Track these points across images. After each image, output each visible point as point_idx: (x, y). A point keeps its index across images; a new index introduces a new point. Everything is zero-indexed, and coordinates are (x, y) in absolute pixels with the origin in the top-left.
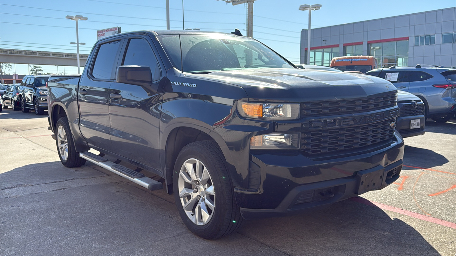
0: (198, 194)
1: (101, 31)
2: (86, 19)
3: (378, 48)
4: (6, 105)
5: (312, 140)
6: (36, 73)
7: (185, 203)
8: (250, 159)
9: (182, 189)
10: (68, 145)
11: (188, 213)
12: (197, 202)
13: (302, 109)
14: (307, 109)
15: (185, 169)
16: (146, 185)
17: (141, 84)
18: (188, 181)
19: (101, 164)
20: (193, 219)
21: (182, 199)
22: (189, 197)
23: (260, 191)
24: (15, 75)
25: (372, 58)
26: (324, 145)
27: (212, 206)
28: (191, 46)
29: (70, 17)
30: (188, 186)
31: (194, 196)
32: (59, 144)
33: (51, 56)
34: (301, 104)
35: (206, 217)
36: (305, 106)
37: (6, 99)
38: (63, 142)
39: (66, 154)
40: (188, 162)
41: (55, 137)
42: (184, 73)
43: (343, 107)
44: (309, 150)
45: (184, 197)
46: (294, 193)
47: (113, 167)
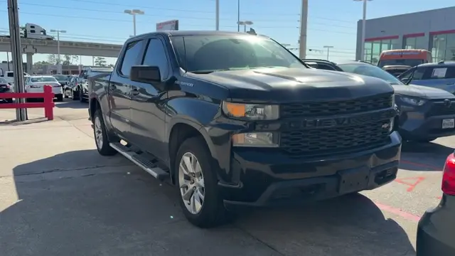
0: (193, 185)
1: (160, 24)
2: (143, 13)
3: (443, 39)
4: (67, 95)
5: (292, 140)
6: (100, 64)
7: (184, 193)
8: (232, 155)
9: (182, 180)
10: (103, 135)
11: (186, 202)
12: (192, 192)
13: (281, 111)
14: (287, 110)
15: (184, 162)
16: (155, 175)
17: (152, 82)
18: (186, 173)
19: (125, 154)
20: (189, 208)
21: (181, 189)
22: (187, 187)
23: (240, 185)
24: (81, 66)
25: (425, 52)
26: (305, 145)
27: (203, 197)
28: (201, 46)
29: (128, 12)
30: (187, 178)
31: (191, 187)
32: (97, 133)
33: (112, 48)
34: (281, 105)
35: (199, 206)
36: (285, 107)
37: (67, 89)
38: (99, 132)
39: (101, 143)
40: (187, 155)
41: (93, 126)
42: (188, 73)
43: (326, 108)
44: (288, 148)
45: (183, 187)
46: (272, 188)
47: (133, 156)
